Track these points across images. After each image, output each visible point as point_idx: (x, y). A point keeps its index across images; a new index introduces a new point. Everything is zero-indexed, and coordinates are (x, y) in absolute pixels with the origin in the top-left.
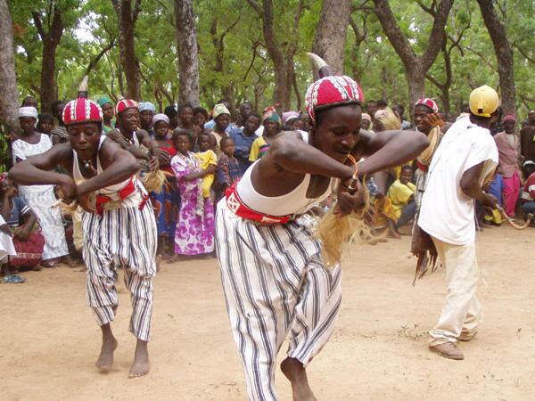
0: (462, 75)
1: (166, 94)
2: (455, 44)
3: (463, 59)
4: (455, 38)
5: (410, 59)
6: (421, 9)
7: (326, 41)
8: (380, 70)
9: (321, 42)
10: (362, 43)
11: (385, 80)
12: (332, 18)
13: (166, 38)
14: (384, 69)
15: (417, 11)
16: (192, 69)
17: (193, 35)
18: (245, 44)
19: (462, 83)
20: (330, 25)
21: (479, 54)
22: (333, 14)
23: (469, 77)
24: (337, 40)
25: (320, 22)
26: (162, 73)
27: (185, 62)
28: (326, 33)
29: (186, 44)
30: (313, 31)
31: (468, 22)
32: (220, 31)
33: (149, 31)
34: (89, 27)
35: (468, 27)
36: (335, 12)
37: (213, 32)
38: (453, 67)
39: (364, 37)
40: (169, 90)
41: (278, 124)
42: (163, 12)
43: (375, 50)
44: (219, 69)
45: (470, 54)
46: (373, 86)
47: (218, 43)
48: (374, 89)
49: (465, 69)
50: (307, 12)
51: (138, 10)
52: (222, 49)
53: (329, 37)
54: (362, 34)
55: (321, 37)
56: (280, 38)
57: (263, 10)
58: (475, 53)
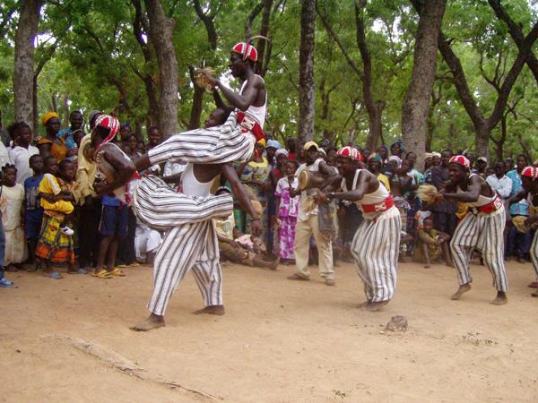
0: (514, 135)
1: (281, 133)
2: (511, 110)
3: (516, 122)
4: (511, 106)
5: (479, 119)
6: (485, 81)
7: (413, 101)
8: (448, 126)
9: (410, 102)
10: (437, 105)
11: (452, 135)
12: (420, 84)
13: (285, 91)
14: (452, 126)
15: (481, 83)
16: (309, 116)
17: (312, 90)
18: (345, 100)
19: (512, 141)
20: (418, 90)
21: (529, 119)
22: (421, 81)
23: (520, 137)
24: (422, 102)
25: (410, 87)
26: (281, 117)
27: (304, 111)
28: (414, 95)
29: (306, 96)
30: (402, 93)
31: (523, 93)
32: (327, 88)
33: (272, 85)
34: (227, 79)
35: (522, 97)
36: (423, 79)
37: (322, 88)
38: (508, 128)
39: (439, 100)
40: (283, 130)
41: (380, 163)
42: (284, 71)
43: (446, 111)
44: (324, 117)
45: (521, 119)
46: (442, 138)
47: (325, 98)
48: (442, 141)
49: (517, 130)
50: (395, 78)
51: (266, 69)
52: (328, 102)
53: (416, 99)
54: (437, 97)
55: (410, 98)
56: (375, 97)
57: (363, 75)
58: (525, 117)
